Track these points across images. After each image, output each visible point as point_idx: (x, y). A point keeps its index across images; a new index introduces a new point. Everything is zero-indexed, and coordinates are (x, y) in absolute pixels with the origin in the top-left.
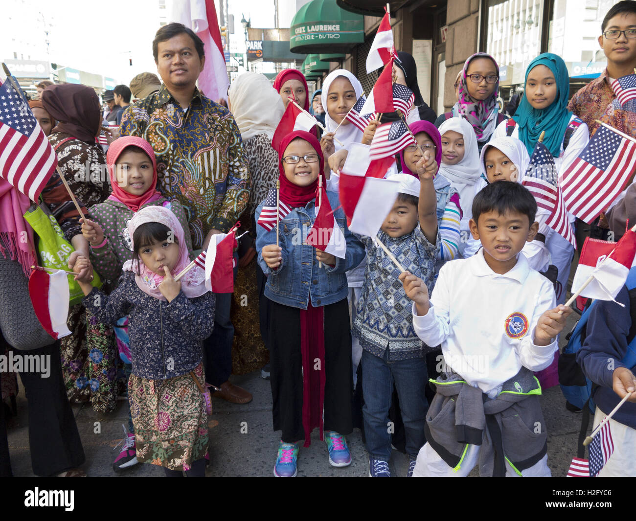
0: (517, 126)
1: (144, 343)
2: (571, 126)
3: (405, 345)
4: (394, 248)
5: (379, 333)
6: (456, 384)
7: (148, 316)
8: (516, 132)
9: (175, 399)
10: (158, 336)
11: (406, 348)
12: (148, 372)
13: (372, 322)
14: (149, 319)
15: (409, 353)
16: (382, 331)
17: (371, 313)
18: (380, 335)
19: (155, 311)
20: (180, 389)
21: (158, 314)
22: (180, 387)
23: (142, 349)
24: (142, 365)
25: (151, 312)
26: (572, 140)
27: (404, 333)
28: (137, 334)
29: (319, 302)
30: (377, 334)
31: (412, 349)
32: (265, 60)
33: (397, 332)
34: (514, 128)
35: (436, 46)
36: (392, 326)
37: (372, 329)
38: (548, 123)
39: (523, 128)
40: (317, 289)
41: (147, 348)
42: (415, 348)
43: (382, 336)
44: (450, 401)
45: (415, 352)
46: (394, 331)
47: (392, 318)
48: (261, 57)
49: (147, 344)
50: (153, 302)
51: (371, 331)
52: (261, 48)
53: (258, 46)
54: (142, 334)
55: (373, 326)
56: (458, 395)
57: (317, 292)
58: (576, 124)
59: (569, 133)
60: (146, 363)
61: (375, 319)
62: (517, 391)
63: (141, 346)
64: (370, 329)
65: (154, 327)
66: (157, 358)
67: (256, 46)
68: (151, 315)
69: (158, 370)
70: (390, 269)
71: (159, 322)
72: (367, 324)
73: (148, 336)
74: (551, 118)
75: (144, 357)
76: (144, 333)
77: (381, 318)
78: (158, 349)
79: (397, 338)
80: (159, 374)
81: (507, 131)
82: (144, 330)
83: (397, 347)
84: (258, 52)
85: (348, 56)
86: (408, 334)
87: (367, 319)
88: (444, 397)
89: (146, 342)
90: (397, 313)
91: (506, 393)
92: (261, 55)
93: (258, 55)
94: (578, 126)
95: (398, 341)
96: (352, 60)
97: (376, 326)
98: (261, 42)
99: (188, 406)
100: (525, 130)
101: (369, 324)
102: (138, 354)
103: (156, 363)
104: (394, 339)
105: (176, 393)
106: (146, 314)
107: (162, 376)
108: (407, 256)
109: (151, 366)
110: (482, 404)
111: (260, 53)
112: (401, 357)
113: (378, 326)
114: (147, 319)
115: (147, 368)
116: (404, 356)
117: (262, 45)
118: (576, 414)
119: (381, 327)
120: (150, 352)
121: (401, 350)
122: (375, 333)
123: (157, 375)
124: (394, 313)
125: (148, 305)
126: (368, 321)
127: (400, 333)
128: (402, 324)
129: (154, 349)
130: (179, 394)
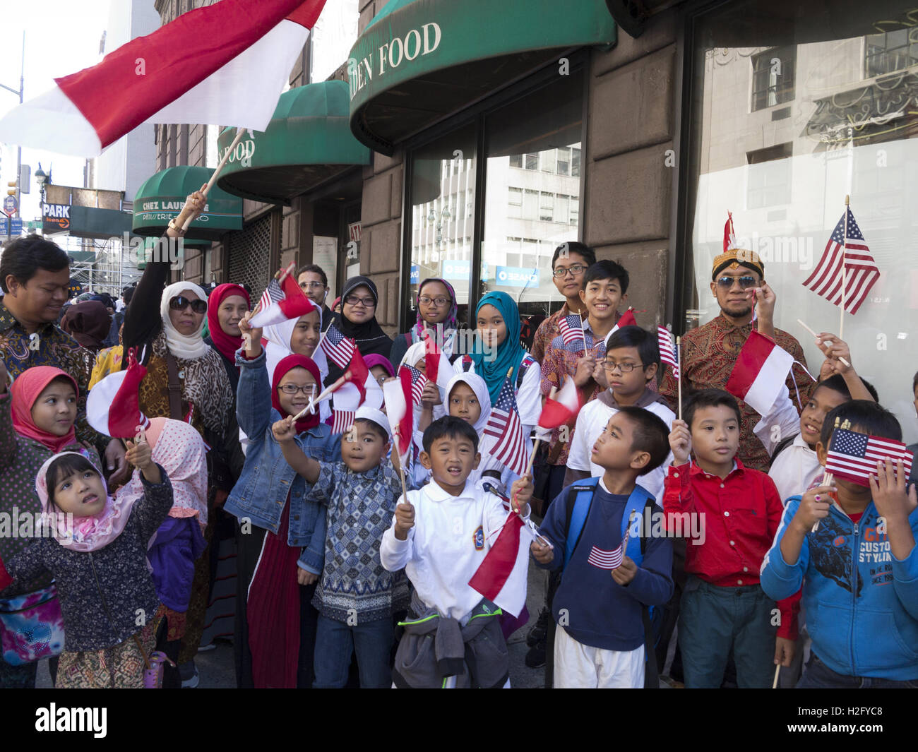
0: (473, 363)
1: (81, 611)
2: (524, 364)
3: (372, 602)
4: (359, 489)
5: (346, 594)
6: (433, 619)
7: (78, 579)
8: (472, 369)
9: (120, 674)
10: (97, 599)
11: (374, 607)
12: (96, 642)
13: (335, 586)
14: (81, 583)
15: (378, 612)
16: (348, 592)
17: (332, 575)
18: (347, 597)
19: (86, 571)
20: (127, 662)
21: (90, 573)
22: (127, 660)
23: (80, 618)
24: (86, 637)
25: (83, 573)
26: (526, 378)
27: (372, 589)
28: (69, 603)
29: (296, 542)
30: (344, 596)
31: (380, 606)
32: (73, 234)
33: (365, 589)
34: (470, 364)
35: (343, 246)
36: (358, 582)
37: (337, 593)
38: (501, 362)
39: (479, 366)
40: (298, 526)
41: (87, 615)
42: (383, 605)
43: (350, 597)
44: (426, 639)
45: (383, 610)
46: (361, 588)
47: (358, 573)
48: (67, 229)
49: (86, 611)
50: (81, 560)
51: (336, 596)
52: (68, 216)
53: (63, 212)
54: (75, 602)
55: (337, 589)
56: (436, 630)
57: (296, 529)
58: (528, 362)
59: (522, 372)
60: (91, 633)
61: (337, 581)
62: (486, 613)
63: (78, 615)
64: (334, 593)
65: (90, 589)
66: (103, 623)
67: (60, 212)
68: (82, 577)
69: (109, 636)
70: (357, 515)
71: (94, 581)
72: (329, 589)
73: (84, 602)
74: (505, 354)
75: (86, 627)
76: (78, 600)
77: (344, 577)
78: (102, 613)
79: (364, 596)
80: (111, 640)
81: (463, 367)
82: (77, 597)
83: (364, 607)
84: (62, 221)
85: (215, 243)
86: (376, 590)
87: (327, 585)
88: (418, 636)
89: (84, 609)
90: (363, 566)
91: (477, 618)
92: (67, 226)
93: (61, 225)
94: (530, 365)
95: (365, 598)
96: (221, 249)
97: (340, 588)
98: (68, 208)
99: (138, 682)
100: (481, 366)
101: (332, 589)
102: (75, 625)
103: (103, 629)
104: (361, 597)
105: (122, 667)
106: (75, 577)
107: (114, 642)
108: (375, 499)
109: (98, 634)
110: (460, 632)
111: (66, 224)
112: (369, 618)
113: (343, 588)
114: (79, 582)
115: (93, 638)
116: (372, 617)
117: (69, 211)
118: (535, 670)
119: (347, 587)
120: (92, 619)
121: (369, 609)
122: (341, 596)
123: (108, 641)
124: (360, 567)
125: (76, 566)
126: (329, 587)
127: (367, 590)
128: (370, 579)
129: (96, 614)
130: (126, 668)
